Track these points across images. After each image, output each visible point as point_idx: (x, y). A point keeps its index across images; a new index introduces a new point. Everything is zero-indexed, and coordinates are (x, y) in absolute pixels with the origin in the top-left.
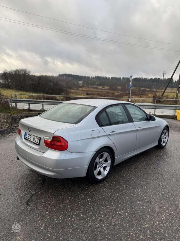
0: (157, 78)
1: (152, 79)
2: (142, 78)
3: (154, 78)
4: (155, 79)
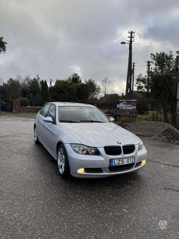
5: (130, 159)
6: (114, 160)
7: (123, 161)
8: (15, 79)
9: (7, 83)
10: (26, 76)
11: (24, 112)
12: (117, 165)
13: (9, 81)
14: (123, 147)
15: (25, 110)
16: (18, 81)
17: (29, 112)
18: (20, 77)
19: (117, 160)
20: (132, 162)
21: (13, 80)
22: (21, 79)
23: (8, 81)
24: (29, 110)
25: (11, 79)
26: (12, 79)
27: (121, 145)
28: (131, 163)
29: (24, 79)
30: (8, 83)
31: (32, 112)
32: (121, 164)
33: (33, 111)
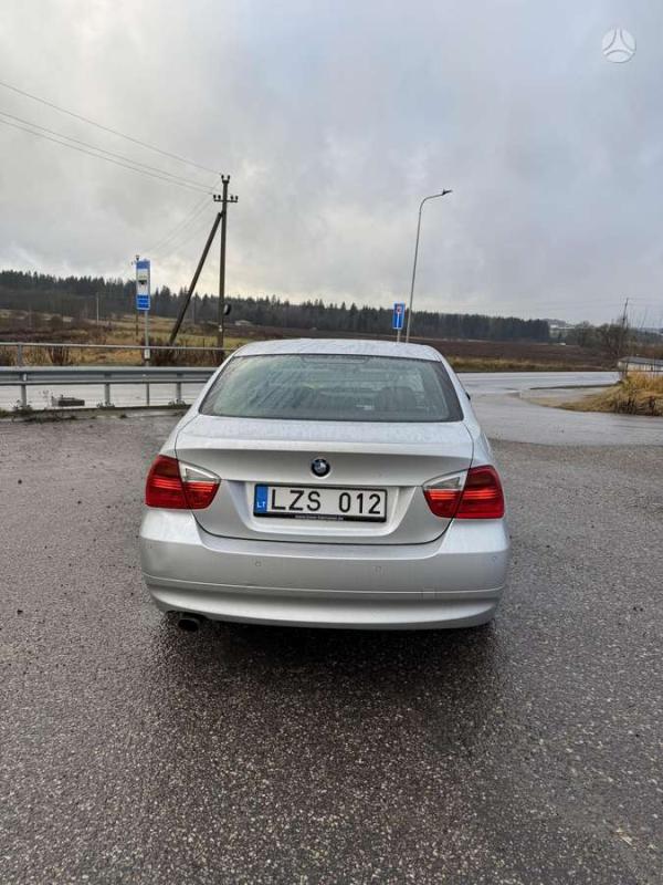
0: (92, 278)
1: (71, 281)
2: (32, 274)
3: (79, 276)
4: (84, 281)
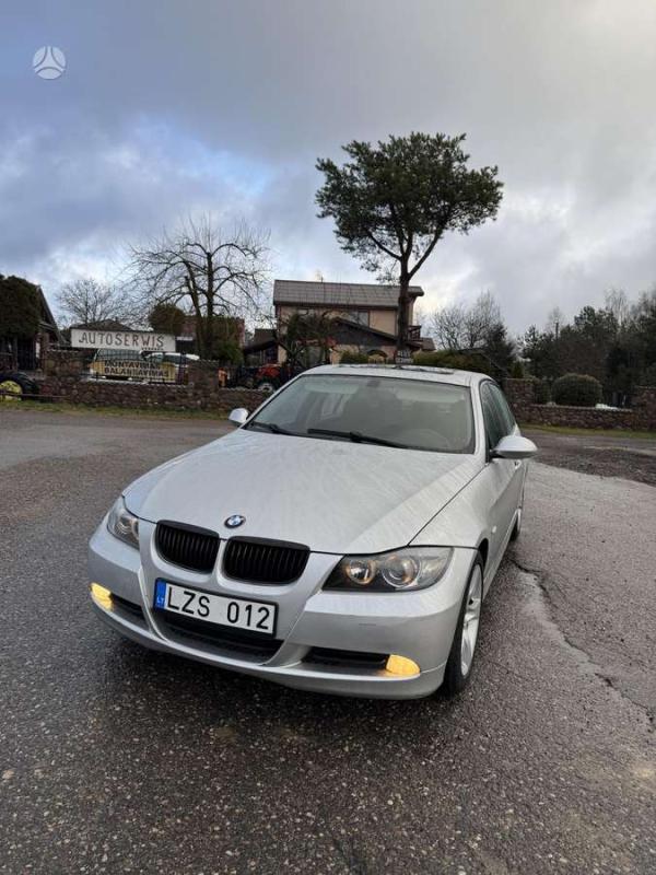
5: (249, 608)
6: (168, 586)
7: (204, 602)
8: (603, 308)
9: (572, 323)
10: (645, 295)
11: (542, 423)
12: (180, 612)
13: (581, 318)
14: (235, 543)
15: (549, 417)
16: (612, 314)
17: (566, 424)
18: (619, 302)
19: (184, 589)
20: (259, 625)
21: (596, 311)
22: (625, 309)
23: (576, 318)
24: (564, 419)
25: (589, 311)
26: (593, 311)
27: (226, 534)
28: (253, 627)
29: (633, 307)
30: (577, 324)
31: (574, 426)
32: (196, 616)
33: (582, 422)
